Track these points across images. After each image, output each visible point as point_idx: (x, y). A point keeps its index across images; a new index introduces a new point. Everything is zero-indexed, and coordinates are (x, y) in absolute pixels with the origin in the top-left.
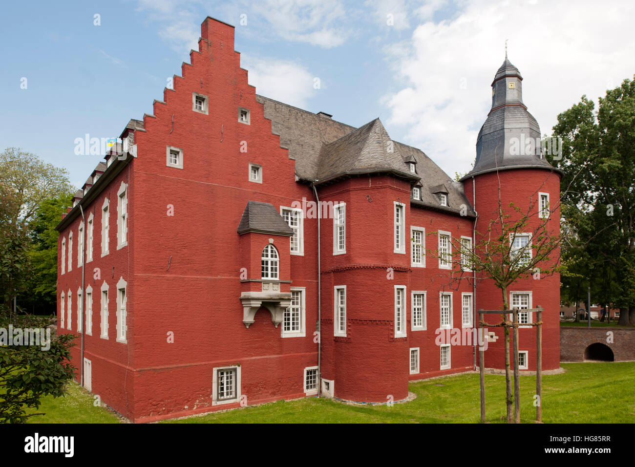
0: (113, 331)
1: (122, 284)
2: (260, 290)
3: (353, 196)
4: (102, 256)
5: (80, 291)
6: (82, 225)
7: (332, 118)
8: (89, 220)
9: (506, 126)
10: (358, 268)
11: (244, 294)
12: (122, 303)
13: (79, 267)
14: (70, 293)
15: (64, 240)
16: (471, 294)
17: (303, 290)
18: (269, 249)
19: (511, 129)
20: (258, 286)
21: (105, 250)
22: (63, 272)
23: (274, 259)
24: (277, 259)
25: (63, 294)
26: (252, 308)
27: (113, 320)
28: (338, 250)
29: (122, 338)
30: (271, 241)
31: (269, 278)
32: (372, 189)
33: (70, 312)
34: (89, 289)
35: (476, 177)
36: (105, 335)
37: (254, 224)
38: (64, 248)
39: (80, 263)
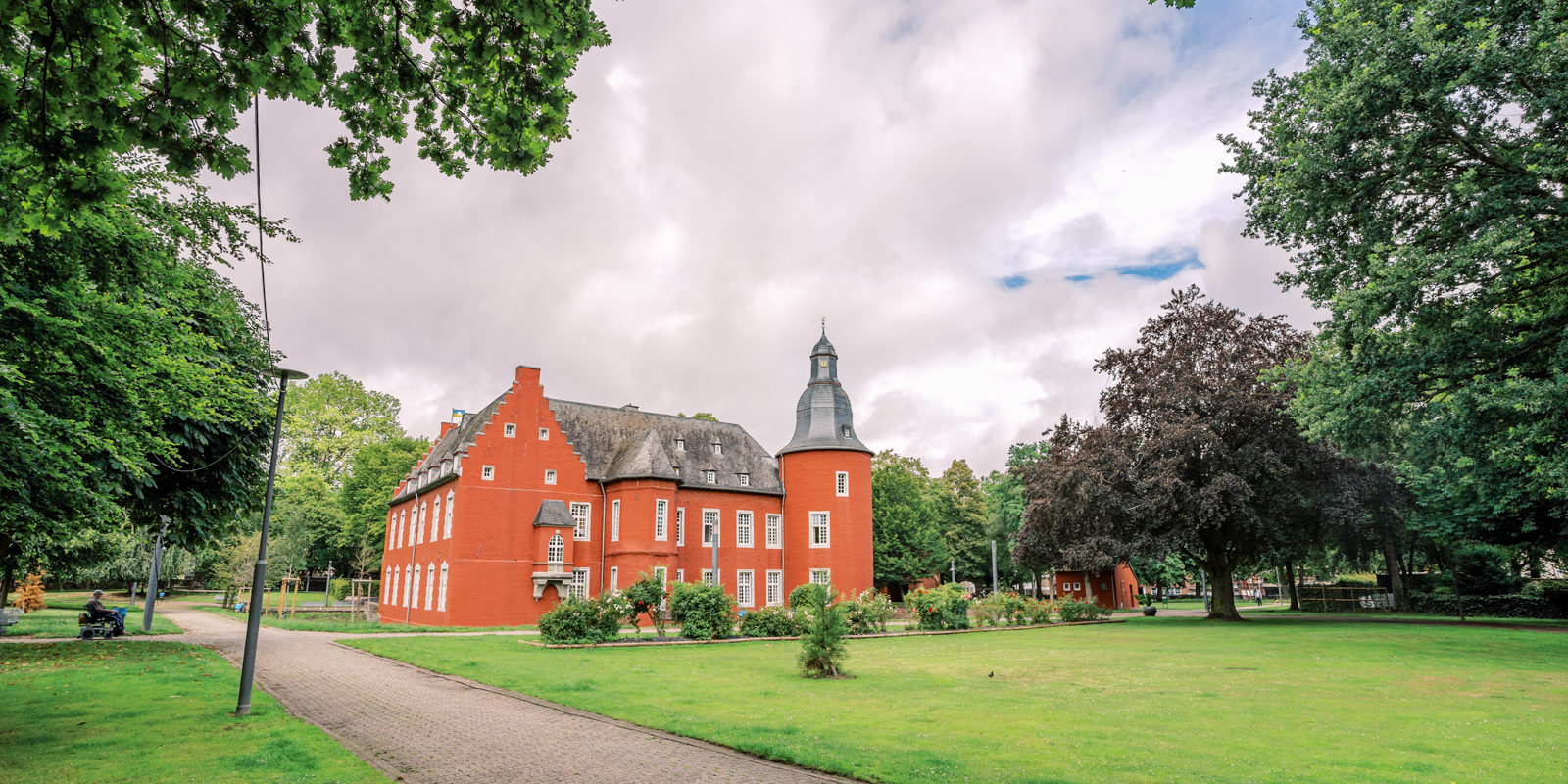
0: (435, 603)
1: (445, 565)
2: (546, 571)
3: (625, 494)
4: (432, 541)
5: (409, 568)
6: (415, 508)
7: (639, 409)
8: (422, 506)
9: (813, 405)
10: (626, 553)
11: (535, 574)
12: (444, 578)
13: (409, 545)
14: (397, 569)
15: (395, 516)
16: (780, 571)
17: (588, 570)
18: (556, 538)
19: (817, 408)
20: (545, 567)
21: (434, 538)
22: (391, 547)
23: (560, 546)
24: (563, 546)
25: (389, 569)
26: (540, 585)
27: (436, 594)
28: (615, 537)
29: (442, 607)
30: (558, 532)
31: (555, 561)
32: (639, 489)
33: (396, 588)
34: (418, 567)
35: (784, 454)
36: (428, 606)
37: (546, 518)
38: (394, 523)
39: (411, 543)
